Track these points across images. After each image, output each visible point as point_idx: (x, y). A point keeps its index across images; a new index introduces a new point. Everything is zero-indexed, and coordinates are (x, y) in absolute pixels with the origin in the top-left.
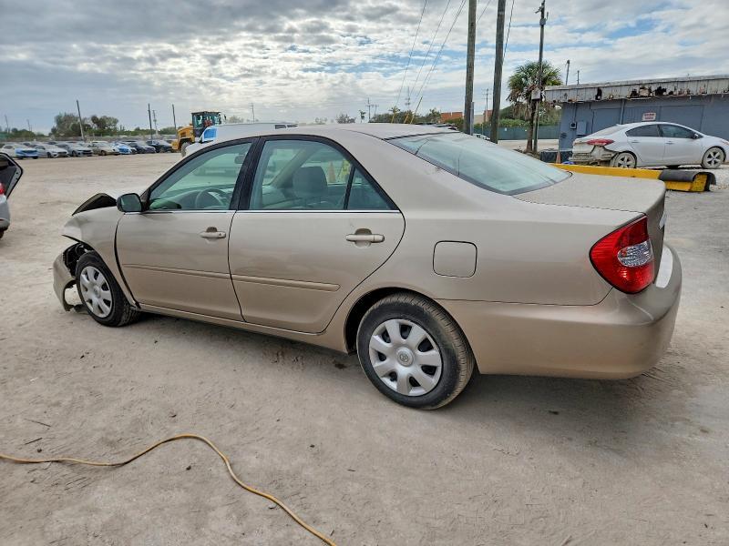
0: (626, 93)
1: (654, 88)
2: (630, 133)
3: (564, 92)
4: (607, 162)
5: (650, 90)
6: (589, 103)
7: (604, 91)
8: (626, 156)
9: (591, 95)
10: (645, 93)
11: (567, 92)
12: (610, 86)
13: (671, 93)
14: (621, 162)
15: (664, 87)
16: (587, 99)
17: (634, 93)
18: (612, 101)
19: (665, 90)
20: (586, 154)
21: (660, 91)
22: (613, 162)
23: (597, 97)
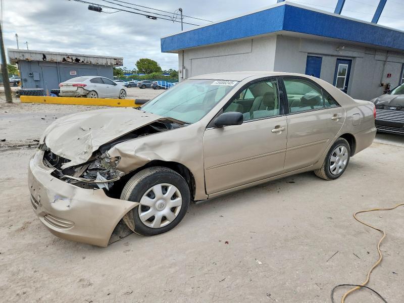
0: (60, 59)
1: (74, 58)
2: (92, 81)
3: (22, 54)
4: (85, 96)
5: (72, 59)
6: (38, 62)
7: (47, 56)
8: (94, 93)
9: (40, 58)
10: (70, 60)
11: (24, 54)
12: (51, 54)
13: (83, 62)
14: (92, 96)
15: (79, 58)
16: (38, 60)
17: (64, 59)
18: (52, 62)
19: (79, 60)
20: (73, 92)
21: (77, 60)
22: (88, 96)
23: (43, 59)
